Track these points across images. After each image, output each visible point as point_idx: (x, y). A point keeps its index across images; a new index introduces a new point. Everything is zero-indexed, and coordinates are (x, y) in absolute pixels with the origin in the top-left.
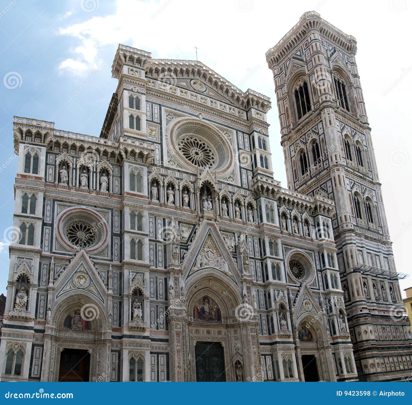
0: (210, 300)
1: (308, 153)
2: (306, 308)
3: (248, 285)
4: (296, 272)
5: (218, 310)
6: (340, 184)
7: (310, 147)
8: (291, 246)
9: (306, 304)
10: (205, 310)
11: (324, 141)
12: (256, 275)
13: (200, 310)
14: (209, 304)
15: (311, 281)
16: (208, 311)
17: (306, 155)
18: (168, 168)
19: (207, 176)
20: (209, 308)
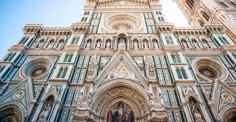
0: (125, 104)
1: (202, 19)
2: (227, 100)
3: (154, 86)
4: (209, 75)
5: (132, 113)
6: (225, 18)
7: (201, 16)
8: (195, 56)
9: (225, 96)
10: (119, 114)
11: (206, 7)
12: (165, 80)
13: (114, 114)
14: (123, 108)
15: (225, 77)
16: (122, 114)
17: (202, 21)
18: (99, 34)
19: (122, 32)
20: (123, 112)
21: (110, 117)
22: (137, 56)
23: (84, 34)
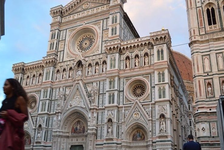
2: (135, 118)
3: (93, 111)
4: (139, 93)
5: (84, 127)
9: (135, 115)
10: (78, 128)
13: (75, 129)
14: (80, 125)
18: (65, 62)
19: (79, 58)
20: (80, 127)
21: (73, 131)
22: (89, 83)
23: (53, 66)
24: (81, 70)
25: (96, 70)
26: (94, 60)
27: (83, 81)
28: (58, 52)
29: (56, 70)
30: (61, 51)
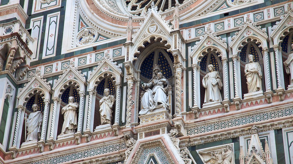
18: (71, 55)
19: (152, 29)
22: (214, 143)
23: (8, 76)
24: (165, 86)
25: (249, 79)
26: (228, 34)
27: (179, 135)
28: (30, 16)
29: (23, 95)
30: (45, 14)
